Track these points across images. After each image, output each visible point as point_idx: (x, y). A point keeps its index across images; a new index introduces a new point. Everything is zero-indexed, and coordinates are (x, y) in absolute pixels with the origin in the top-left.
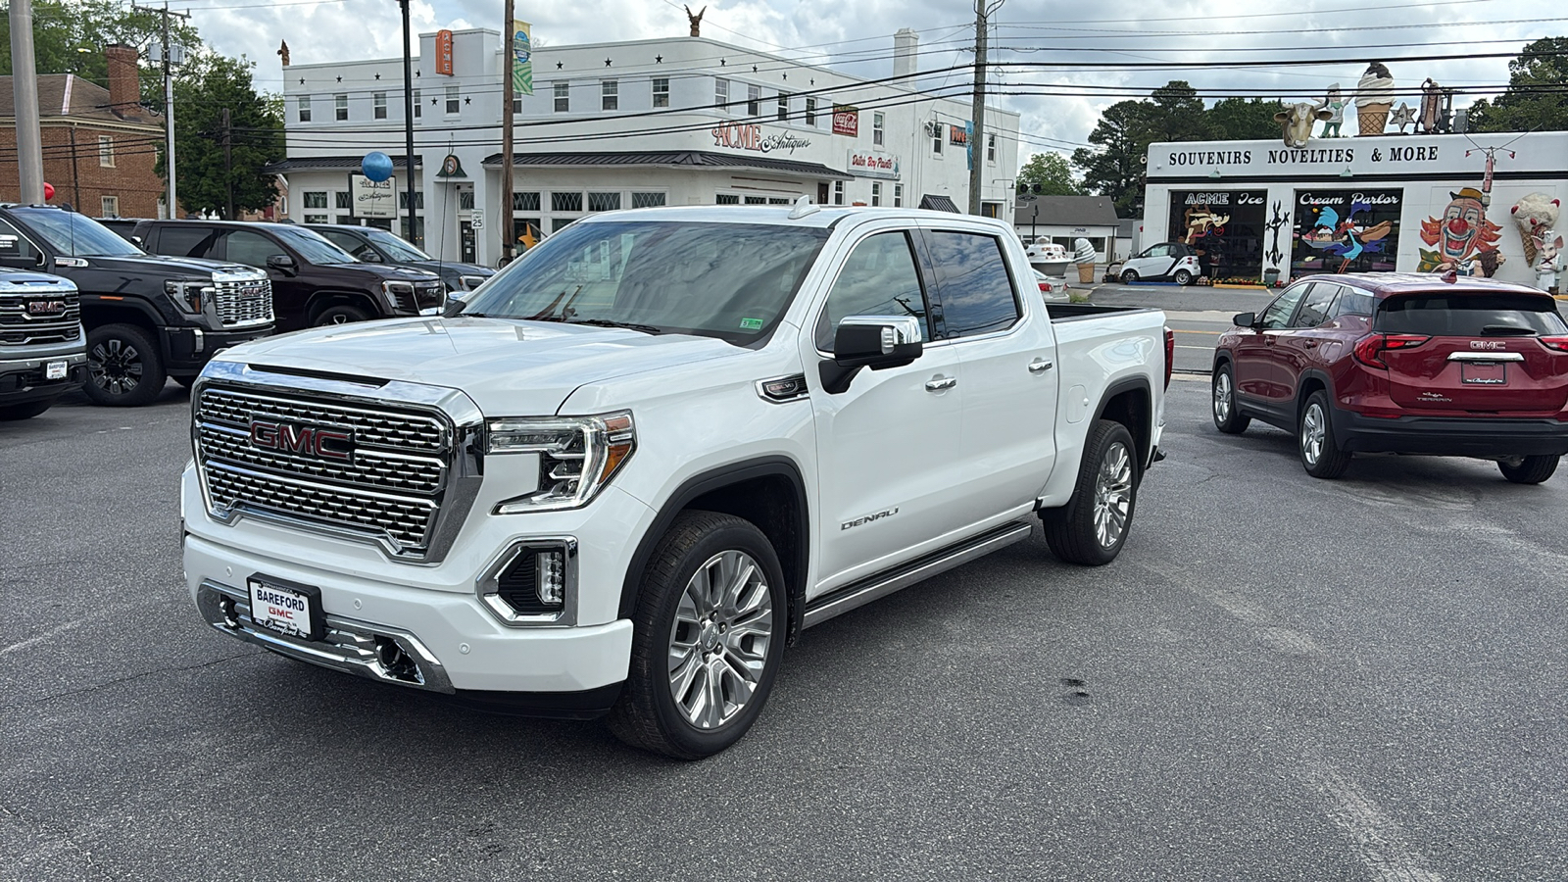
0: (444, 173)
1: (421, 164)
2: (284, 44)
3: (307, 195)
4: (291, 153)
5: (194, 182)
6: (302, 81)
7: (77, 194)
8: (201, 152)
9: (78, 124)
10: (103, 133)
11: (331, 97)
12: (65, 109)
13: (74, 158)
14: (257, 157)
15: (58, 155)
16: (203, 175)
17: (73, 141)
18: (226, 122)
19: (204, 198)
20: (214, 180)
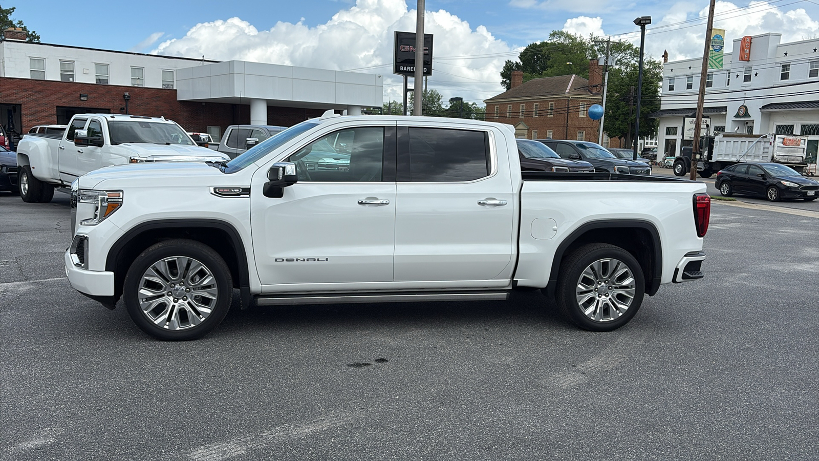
0: (737, 116)
1: (726, 111)
2: (665, 51)
3: (668, 128)
4: (663, 107)
5: (613, 123)
6: (672, 70)
7: (567, 130)
8: (618, 108)
9: (572, 97)
10: (582, 101)
11: (685, 77)
12: (567, 91)
13: (568, 113)
14: (645, 109)
15: (561, 112)
16: (617, 119)
17: (568, 105)
18: (632, 93)
19: (617, 131)
20: (622, 122)
